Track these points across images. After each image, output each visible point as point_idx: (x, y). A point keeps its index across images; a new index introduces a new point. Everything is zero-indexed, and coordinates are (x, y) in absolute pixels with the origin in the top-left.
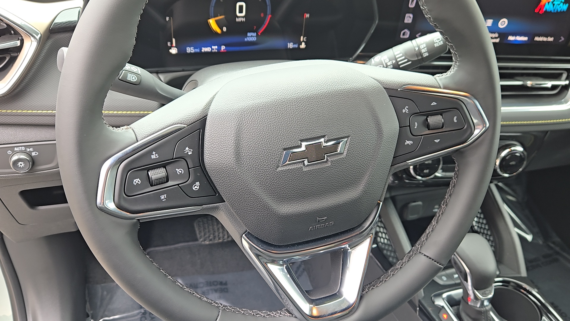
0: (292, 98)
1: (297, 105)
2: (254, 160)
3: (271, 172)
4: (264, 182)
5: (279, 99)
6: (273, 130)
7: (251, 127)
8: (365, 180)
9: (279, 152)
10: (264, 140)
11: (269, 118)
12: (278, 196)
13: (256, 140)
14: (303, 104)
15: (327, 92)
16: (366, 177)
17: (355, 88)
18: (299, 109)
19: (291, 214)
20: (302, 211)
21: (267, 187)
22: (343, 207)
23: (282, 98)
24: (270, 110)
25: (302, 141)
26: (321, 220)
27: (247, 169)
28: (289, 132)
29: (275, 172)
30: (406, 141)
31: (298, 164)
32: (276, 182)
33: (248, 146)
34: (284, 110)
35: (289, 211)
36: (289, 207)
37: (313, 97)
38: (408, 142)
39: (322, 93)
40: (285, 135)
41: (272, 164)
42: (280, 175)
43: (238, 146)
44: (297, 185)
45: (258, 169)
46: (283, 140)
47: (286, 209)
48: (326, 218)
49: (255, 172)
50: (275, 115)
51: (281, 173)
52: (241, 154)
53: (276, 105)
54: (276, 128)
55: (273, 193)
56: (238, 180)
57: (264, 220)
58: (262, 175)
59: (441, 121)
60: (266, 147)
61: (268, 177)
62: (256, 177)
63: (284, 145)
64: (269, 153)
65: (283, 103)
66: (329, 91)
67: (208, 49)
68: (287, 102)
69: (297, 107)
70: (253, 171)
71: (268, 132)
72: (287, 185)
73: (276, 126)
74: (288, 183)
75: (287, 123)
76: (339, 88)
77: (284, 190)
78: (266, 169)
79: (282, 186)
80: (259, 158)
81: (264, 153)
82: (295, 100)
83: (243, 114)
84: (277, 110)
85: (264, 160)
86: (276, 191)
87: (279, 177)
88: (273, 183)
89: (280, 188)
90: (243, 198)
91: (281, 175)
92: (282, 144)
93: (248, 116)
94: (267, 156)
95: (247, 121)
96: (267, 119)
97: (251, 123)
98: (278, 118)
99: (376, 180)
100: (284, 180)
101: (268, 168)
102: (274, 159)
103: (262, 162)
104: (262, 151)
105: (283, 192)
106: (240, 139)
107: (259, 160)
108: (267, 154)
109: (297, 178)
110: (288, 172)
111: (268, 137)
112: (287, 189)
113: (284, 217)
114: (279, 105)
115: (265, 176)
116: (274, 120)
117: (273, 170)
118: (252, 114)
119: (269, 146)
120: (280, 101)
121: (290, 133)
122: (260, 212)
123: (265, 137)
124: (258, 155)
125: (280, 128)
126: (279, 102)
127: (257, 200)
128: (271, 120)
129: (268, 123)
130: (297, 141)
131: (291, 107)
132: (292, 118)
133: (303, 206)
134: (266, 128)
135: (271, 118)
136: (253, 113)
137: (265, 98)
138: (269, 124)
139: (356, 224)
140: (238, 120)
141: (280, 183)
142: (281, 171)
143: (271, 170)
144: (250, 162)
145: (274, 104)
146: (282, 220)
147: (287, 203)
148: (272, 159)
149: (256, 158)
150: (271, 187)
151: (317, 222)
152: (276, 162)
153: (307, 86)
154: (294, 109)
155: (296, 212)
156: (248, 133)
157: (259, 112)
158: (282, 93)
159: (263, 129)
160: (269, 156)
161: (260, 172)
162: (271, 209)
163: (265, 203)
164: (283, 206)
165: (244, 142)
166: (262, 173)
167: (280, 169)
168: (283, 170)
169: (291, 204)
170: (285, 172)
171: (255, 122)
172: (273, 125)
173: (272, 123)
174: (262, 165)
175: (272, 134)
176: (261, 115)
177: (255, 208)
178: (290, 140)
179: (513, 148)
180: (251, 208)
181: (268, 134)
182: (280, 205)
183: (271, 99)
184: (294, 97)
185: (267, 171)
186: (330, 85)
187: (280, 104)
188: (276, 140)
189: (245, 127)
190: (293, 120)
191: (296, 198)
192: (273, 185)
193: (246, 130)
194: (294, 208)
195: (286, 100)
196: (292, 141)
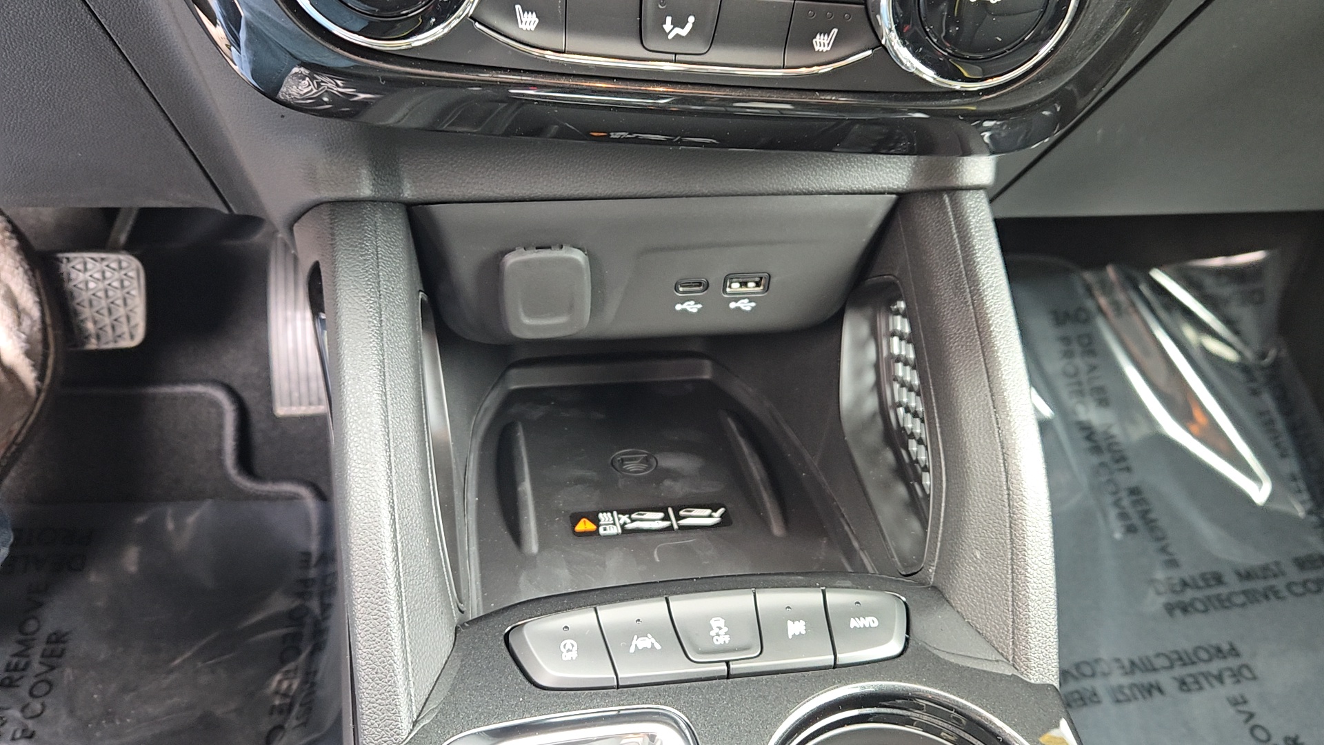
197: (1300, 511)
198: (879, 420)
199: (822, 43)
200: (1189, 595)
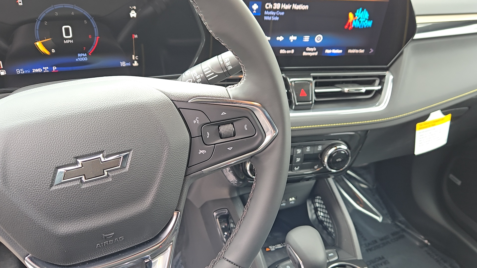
0: (67, 115)
1: (71, 122)
2: (23, 181)
3: (45, 192)
4: (38, 203)
5: (52, 116)
6: (44, 148)
7: (19, 146)
8: (153, 192)
9: (51, 171)
10: (33, 159)
11: (39, 137)
12: (55, 216)
13: (25, 160)
14: (78, 121)
15: (106, 108)
16: (154, 189)
17: (138, 102)
18: (73, 125)
19: (71, 233)
20: (83, 229)
21: (41, 207)
22: (130, 221)
23: (55, 116)
24: (41, 128)
25: (77, 158)
26: (108, 236)
27: (16, 191)
28: (62, 150)
29: (49, 192)
30: (200, 150)
31: (74, 182)
32: (51, 202)
33: (16, 167)
34: (57, 127)
35: (69, 231)
36: (69, 227)
37: (90, 113)
38: (201, 152)
39: (100, 109)
40: (57, 153)
41: (45, 184)
42: (54, 194)
43: (4, 168)
44: (75, 203)
45: (29, 190)
46: (55, 158)
47: (65, 229)
48: (113, 233)
49: (25, 194)
50: (46, 133)
51: (56, 192)
52: (8, 176)
53: (48, 123)
54: (47, 146)
55: (49, 213)
56: (7, 202)
57: (42, 242)
58: (34, 195)
59: (232, 130)
60: (37, 166)
61: (41, 197)
62: (27, 198)
63: (56, 164)
64: (40, 172)
65: (56, 121)
66: (109, 107)
67: (39, 70)
68: (61, 120)
69: (71, 124)
70: (23, 192)
71: (38, 151)
72: (64, 204)
73: (47, 144)
74: (64, 202)
75: (60, 141)
76: (120, 103)
77: (62, 209)
78: (38, 189)
79: (58, 205)
80: (29, 178)
81: (34, 173)
82: (70, 117)
83: (10, 134)
84: (49, 128)
85: (35, 180)
86: (52, 211)
87: (54, 196)
88: (47, 204)
89: (56, 208)
90: (15, 221)
91: (56, 194)
92: (55, 163)
93: (16, 136)
94: (38, 175)
95: (14, 140)
96: (37, 138)
97: (20, 143)
98: (49, 136)
99: (167, 191)
100: (60, 199)
101: (40, 188)
102: (46, 178)
103: (33, 182)
104: (32, 171)
105: (60, 211)
106: (7, 160)
107: (29, 180)
108: (38, 173)
109: (75, 196)
110: (63, 190)
111: (39, 156)
112: (65, 208)
113: (64, 237)
114: (51, 123)
115: (37, 197)
116: (45, 138)
117: (46, 189)
118: (20, 133)
119: (40, 165)
120: (53, 118)
121: (64, 150)
122: (36, 234)
123: (35, 157)
124: (28, 175)
125: (52, 146)
126: (52, 120)
127: (31, 222)
128: (42, 138)
129: (38, 142)
130: (71, 158)
131: (64, 124)
132: (65, 135)
133: (85, 224)
134: (36, 147)
135: (42, 137)
136: (22, 132)
137: (38, 116)
138: (40, 143)
139: (151, 237)
140: (4, 140)
141: (55, 202)
142: (55, 190)
143: (43, 189)
144: (19, 183)
145: (46, 122)
146: (62, 240)
147: (66, 222)
148: (44, 179)
149: (25, 179)
150: (46, 207)
151: (104, 238)
152: (48, 181)
153: (86, 102)
154: (68, 126)
155: (77, 231)
156: (15, 153)
157: (29, 131)
158: (57, 110)
159: (33, 148)
160: (41, 175)
161: (32, 193)
162: (47, 230)
163: (40, 224)
164: (62, 225)
165: (11, 163)
166: (34, 193)
167: (54, 188)
168: (57, 189)
169: (71, 223)
170: (60, 191)
171: (24, 142)
172: (44, 144)
173: (42, 142)
174: (33, 186)
175: (43, 152)
176: (30, 133)
177: (30, 230)
178: (63, 158)
179: (338, 147)
180: (27, 231)
181: (38, 153)
182: (58, 225)
183: (43, 117)
184: (69, 114)
185: (39, 191)
186: (111, 100)
187: (53, 121)
188: (47, 159)
189: (13, 147)
190: (66, 137)
191: (76, 216)
192: (48, 205)
193: (13, 150)
194: (75, 226)
195: (59, 117)
196: (66, 158)
197: (390, 222)
198: (317, 220)
199: (316, 167)
200: (370, 247)
